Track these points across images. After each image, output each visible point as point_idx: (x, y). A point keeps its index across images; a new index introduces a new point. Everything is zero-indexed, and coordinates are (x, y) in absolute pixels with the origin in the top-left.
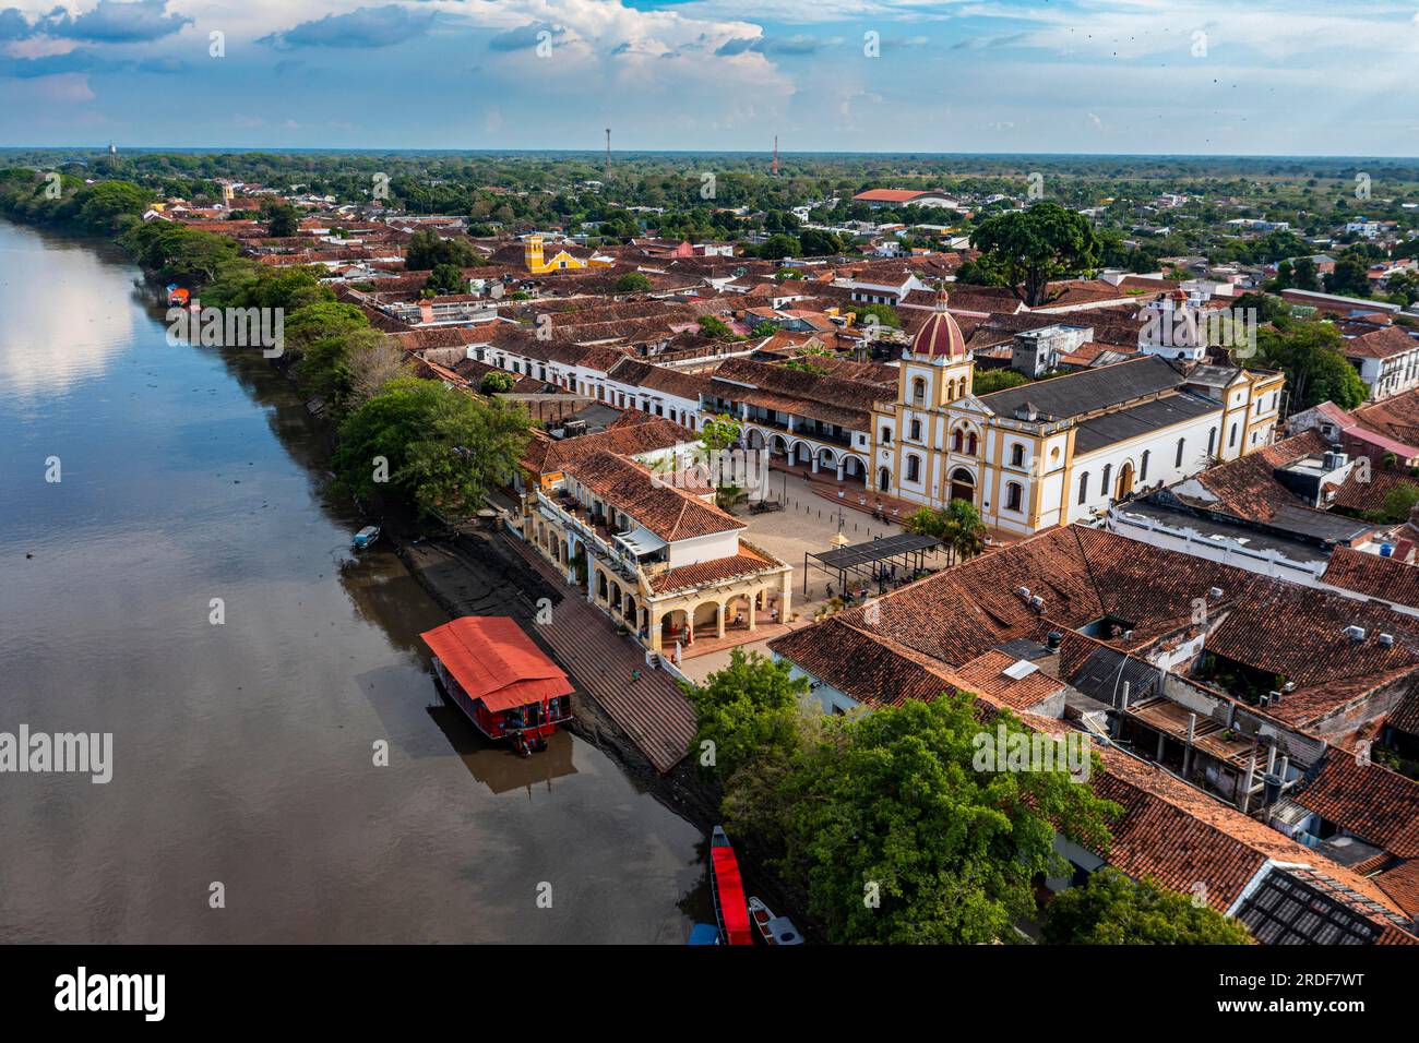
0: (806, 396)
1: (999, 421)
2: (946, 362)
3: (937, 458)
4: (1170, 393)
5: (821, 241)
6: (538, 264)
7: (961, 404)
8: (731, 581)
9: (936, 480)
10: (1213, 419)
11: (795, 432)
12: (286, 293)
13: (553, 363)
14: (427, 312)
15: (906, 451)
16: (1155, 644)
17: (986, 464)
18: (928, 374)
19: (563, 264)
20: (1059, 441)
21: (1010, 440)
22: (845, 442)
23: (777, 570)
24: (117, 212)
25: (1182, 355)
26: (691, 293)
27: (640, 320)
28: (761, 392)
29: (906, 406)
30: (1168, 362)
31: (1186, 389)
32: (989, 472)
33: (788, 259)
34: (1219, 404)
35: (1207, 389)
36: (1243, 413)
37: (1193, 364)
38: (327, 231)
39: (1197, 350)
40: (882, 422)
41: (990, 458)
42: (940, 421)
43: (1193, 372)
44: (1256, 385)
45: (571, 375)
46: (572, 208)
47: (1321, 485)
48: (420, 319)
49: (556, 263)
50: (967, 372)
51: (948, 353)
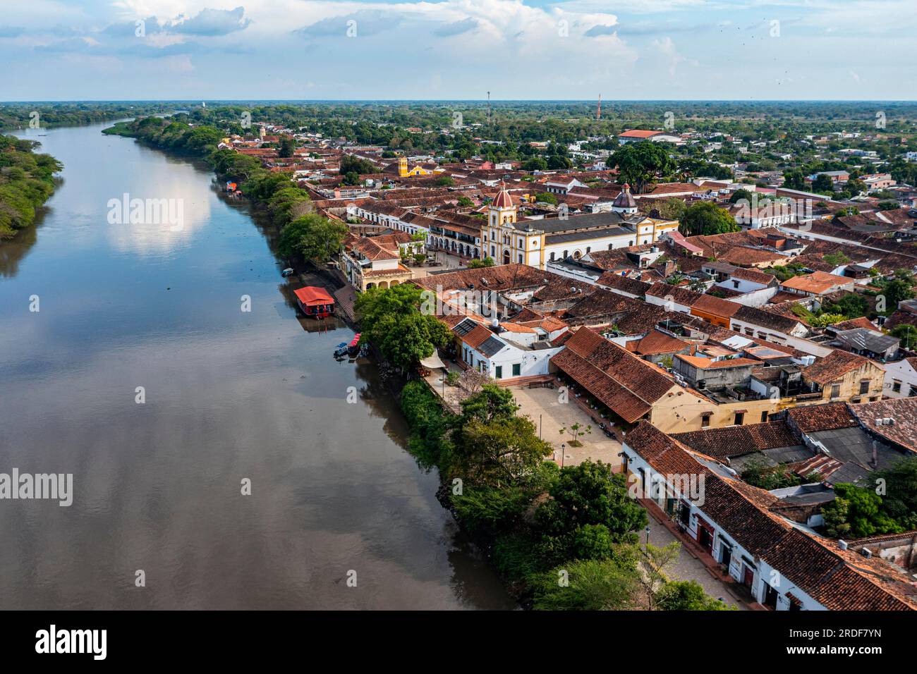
0: (464, 225)
1: (516, 231)
2: (501, 209)
3: (499, 246)
4: (616, 226)
5: (559, 161)
6: (404, 172)
7: (505, 225)
8: (392, 275)
9: (499, 256)
10: (632, 237)
11: (459, 239)
12: (275, 184)
13: (381, 215)
14: (338, 194)
15: (491, 244)
16: (508, 291)
17: (512, 248)
18: (496, 214)
19: (418, 173)
20: (537, 239)
21: (519, 238)
22: (473, 243)
23: (409, 273)
24: (205, 143)
25: (625, 211)
26: (473, 187)
27: (431, 198)
28: (450, 224)
29: (490, 227)
30: (619, 214)
31: (624, 225)
32: (514, 250)
33: (537, 171)
34: (635, 231)
35: (631, 225)
36: (651, 236)
37: (630, 215)
38: (308, 154)
39: (631, 210)
40: (484, 233)
41: (514, 246)
42: (500, 231)
43: (628, 218)
44: (656, 225)
45: (387, 219)
46: (449, 141)
47: (641, 258)
48: (334, 197)
49: (414, 172)
50: (514, 214)
51: (503, 206)
